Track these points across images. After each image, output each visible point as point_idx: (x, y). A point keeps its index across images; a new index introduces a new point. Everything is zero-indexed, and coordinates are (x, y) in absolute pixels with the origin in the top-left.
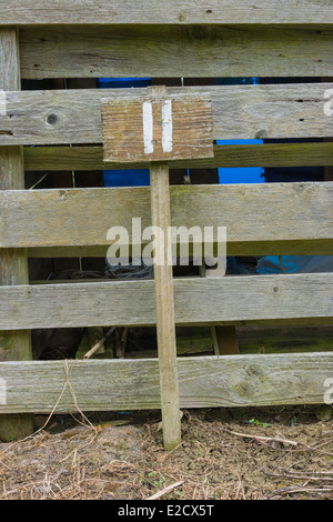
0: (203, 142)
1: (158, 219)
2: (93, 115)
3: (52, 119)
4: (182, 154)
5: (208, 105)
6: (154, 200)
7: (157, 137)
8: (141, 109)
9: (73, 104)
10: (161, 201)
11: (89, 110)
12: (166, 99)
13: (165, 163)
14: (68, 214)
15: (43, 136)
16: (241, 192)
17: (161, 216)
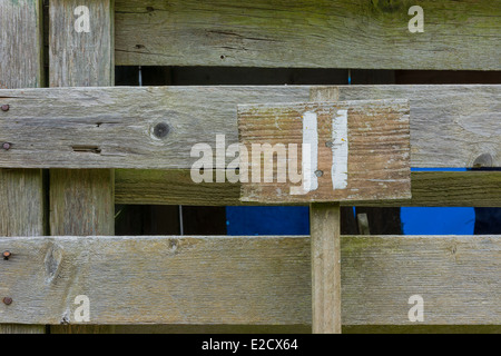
0: (395, 175)
1: (322, 290)
2: (224, 126)
3: (161, 130)
4: (361, 193)
5: (404, 119)
6: (316, 262)
7: (323, 165)
8: (301, 122)
9: (193, 109)
10: (327, 264)
11: (218, 119)
12: (340, 107)
13: (336, 204)
14: (181, 276)
15: (147, 155)
16: (450, 249)
17: (327, 287)
